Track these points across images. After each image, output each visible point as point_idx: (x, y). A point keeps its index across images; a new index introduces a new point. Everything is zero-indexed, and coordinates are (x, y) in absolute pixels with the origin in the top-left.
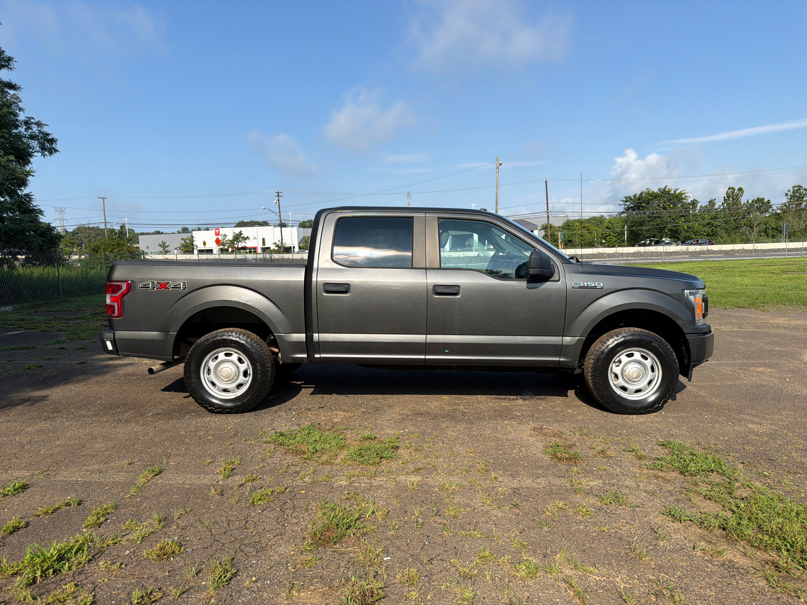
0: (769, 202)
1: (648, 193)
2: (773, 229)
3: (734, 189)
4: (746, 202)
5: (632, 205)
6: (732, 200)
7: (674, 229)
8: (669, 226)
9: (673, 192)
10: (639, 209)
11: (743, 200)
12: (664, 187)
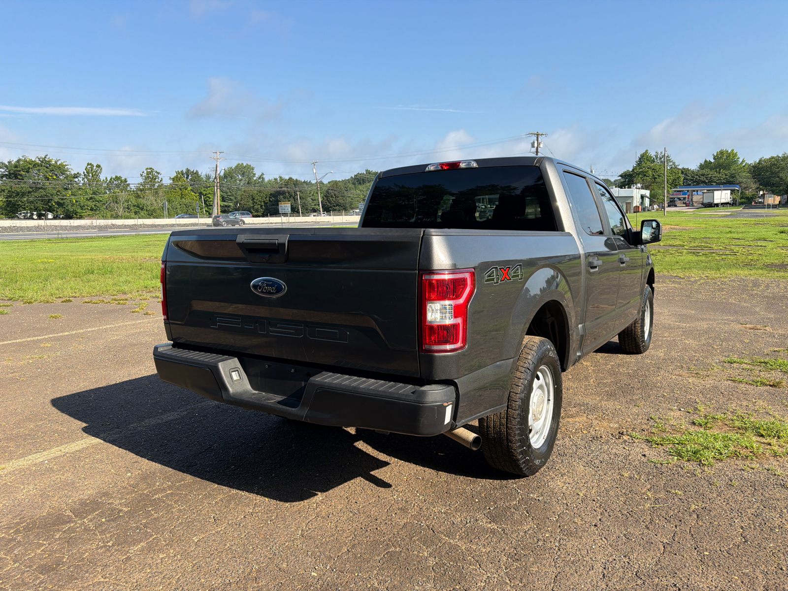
0: (125, 180)
1: (25, 161)
2: (135, 206)
3: (93, 166)
4: (105, 179)
5: (7, 173)
6: (92, 176)
7: (62, 202)
8: (56, 199)
9: (54, 163)
10: (16, 178)
11: (102, 177)
12: (43, 157)
